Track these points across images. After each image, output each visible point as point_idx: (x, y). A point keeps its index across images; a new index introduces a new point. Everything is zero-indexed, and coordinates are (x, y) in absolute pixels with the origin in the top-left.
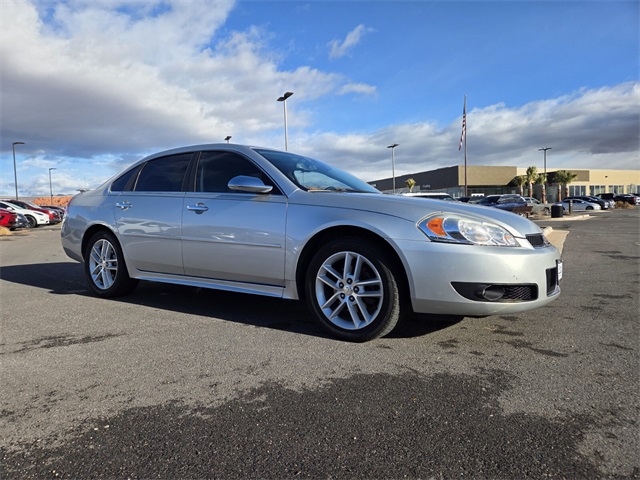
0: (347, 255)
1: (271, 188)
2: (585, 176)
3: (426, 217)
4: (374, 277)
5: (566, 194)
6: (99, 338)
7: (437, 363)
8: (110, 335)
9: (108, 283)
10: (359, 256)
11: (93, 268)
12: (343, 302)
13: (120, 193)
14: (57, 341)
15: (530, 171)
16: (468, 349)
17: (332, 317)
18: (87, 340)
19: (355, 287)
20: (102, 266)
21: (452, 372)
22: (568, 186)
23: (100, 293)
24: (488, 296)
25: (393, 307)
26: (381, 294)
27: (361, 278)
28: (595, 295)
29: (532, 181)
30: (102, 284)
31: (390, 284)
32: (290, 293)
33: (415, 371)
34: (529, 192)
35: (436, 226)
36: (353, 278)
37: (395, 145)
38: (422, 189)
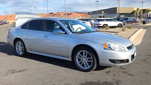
0: (84, 51)
1: (64, 32)
3: (103, 43)
4: (90, 57)
5: (148, 16)
6: (23, 71)
7: (105, 78)
8: (26, 70)
9: (21, 53)
10: (87, 52)
11: (17, 49)
12: (83, 62)
13: (23, 30)
14: (13, 72)
15: (138, 9)
16: (112, 74)
17: (80, 66)
18: (21, 71)
19: (86, 59)
20: (19, 48)
21: (108, 81)
22: (149, 14)
23: (19, 55)
24: (117, 62)
25: (95, 65)
26: (92, 61)
27: (87, 57)
28: (147, 55)
29: (138, 12)
30: (20, 53)
31: (94, 59)
32: (70, 59)
33: (100, 81)
34: (137, 16)
35: (106, 45)
36: (85, 57)
37: (98, 1)
38: (106, 14)
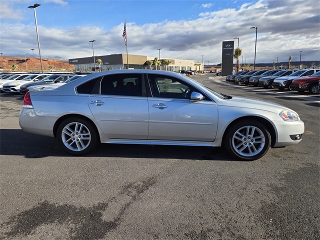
2: (173, 62)
10: (255, 127)
11: (64, 140)
12: (246, 146)
15: (156, 59)
22: (168, 66)
26: (264, 142)
29: (157, 64)
30: (75, 148)
32: (217, 144)
37: (93, 41)
38: (104, 64)
